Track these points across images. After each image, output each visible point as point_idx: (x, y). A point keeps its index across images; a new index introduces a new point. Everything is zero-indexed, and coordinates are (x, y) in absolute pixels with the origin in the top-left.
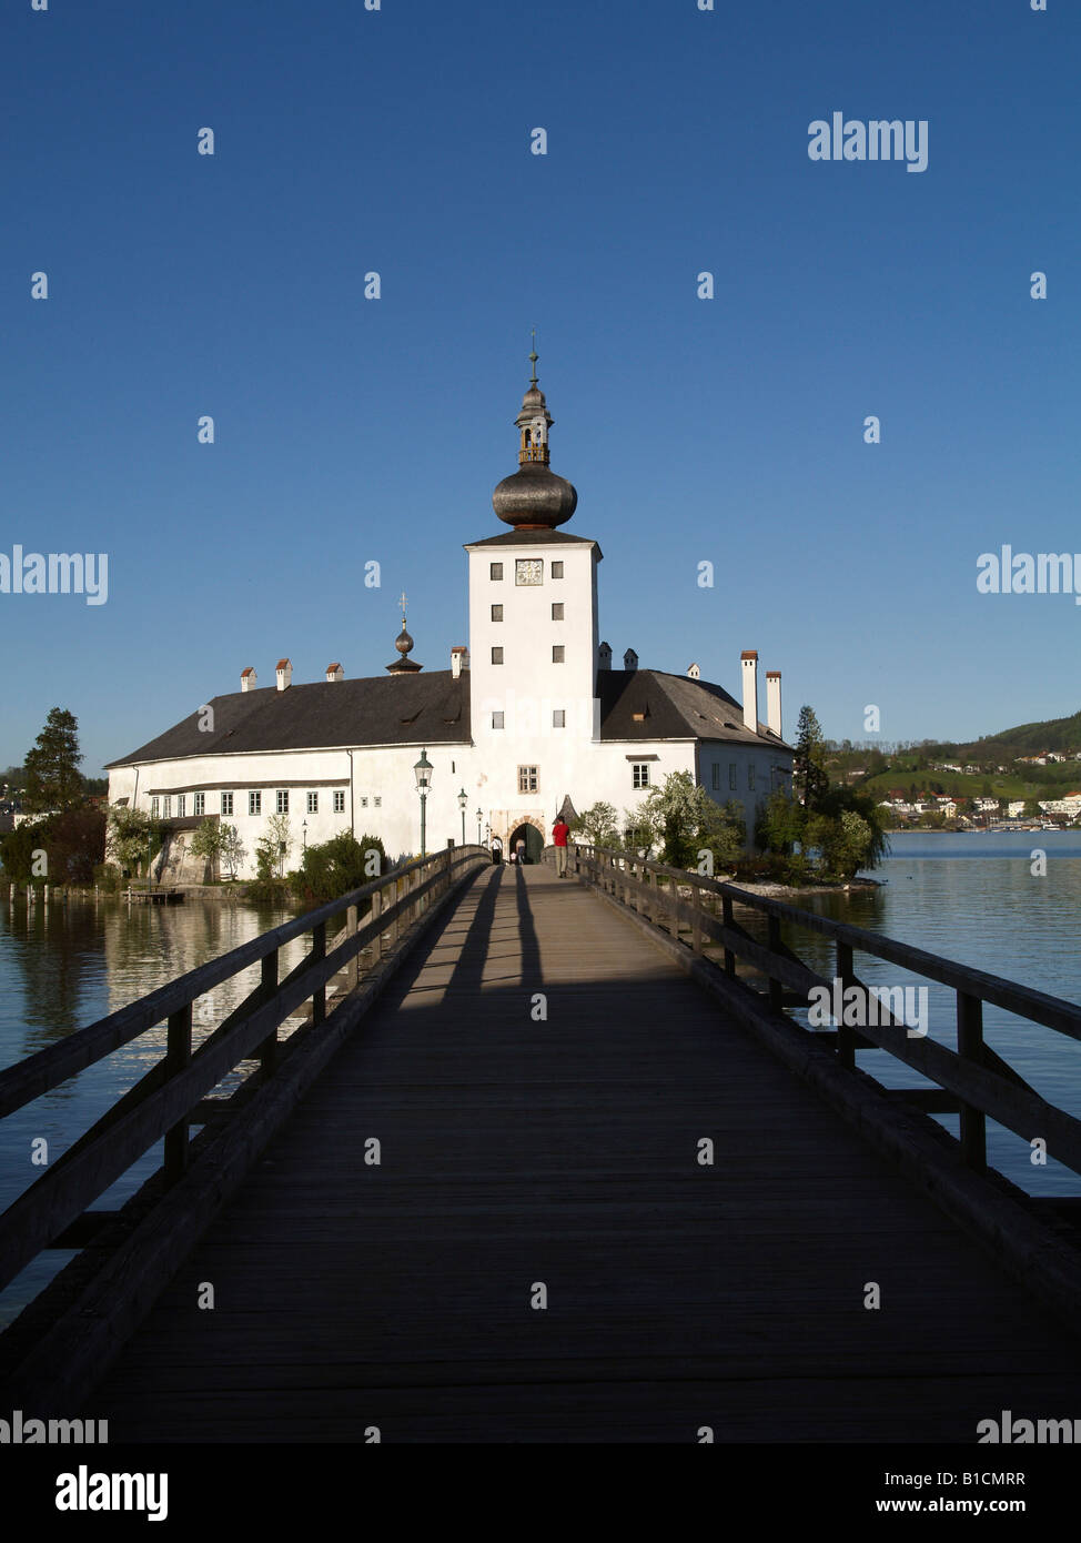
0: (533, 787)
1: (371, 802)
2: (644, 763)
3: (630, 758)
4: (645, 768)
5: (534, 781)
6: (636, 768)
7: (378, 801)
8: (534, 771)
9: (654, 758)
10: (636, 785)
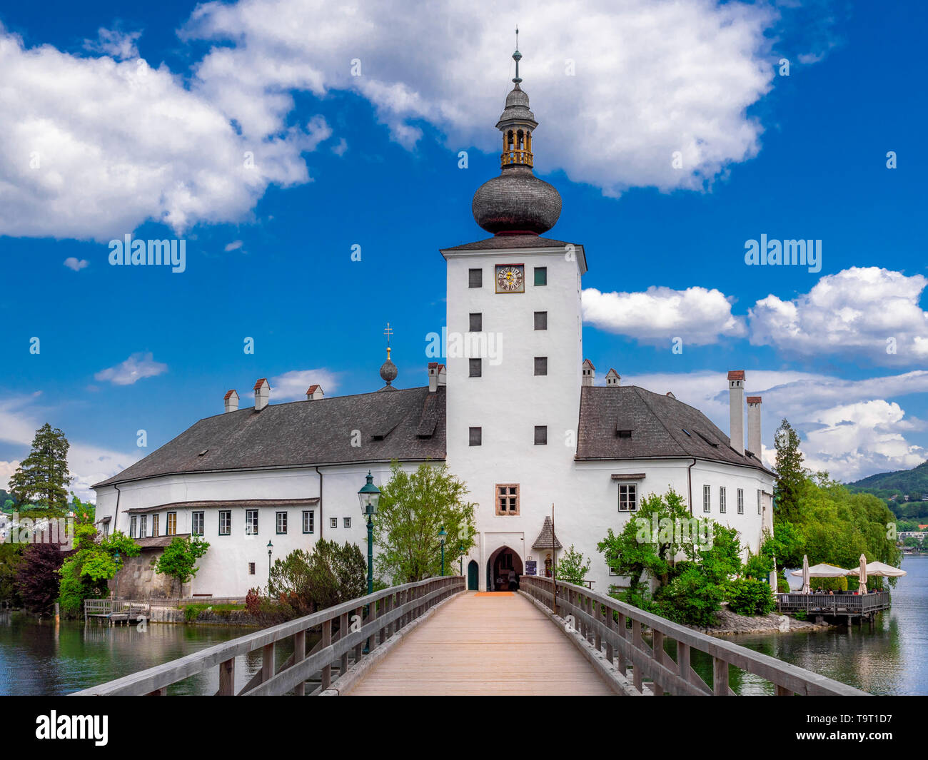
0: (513, 508)
1: (340, 523)
2: (632, 483)
3: (615, 478)
4: (632, 489)
5: (513, 501)
6: (623, 489)
7: (347, 520)
8: (513, 490)
9: (641, 477)
10: (623, 507)
